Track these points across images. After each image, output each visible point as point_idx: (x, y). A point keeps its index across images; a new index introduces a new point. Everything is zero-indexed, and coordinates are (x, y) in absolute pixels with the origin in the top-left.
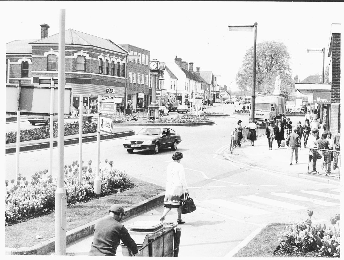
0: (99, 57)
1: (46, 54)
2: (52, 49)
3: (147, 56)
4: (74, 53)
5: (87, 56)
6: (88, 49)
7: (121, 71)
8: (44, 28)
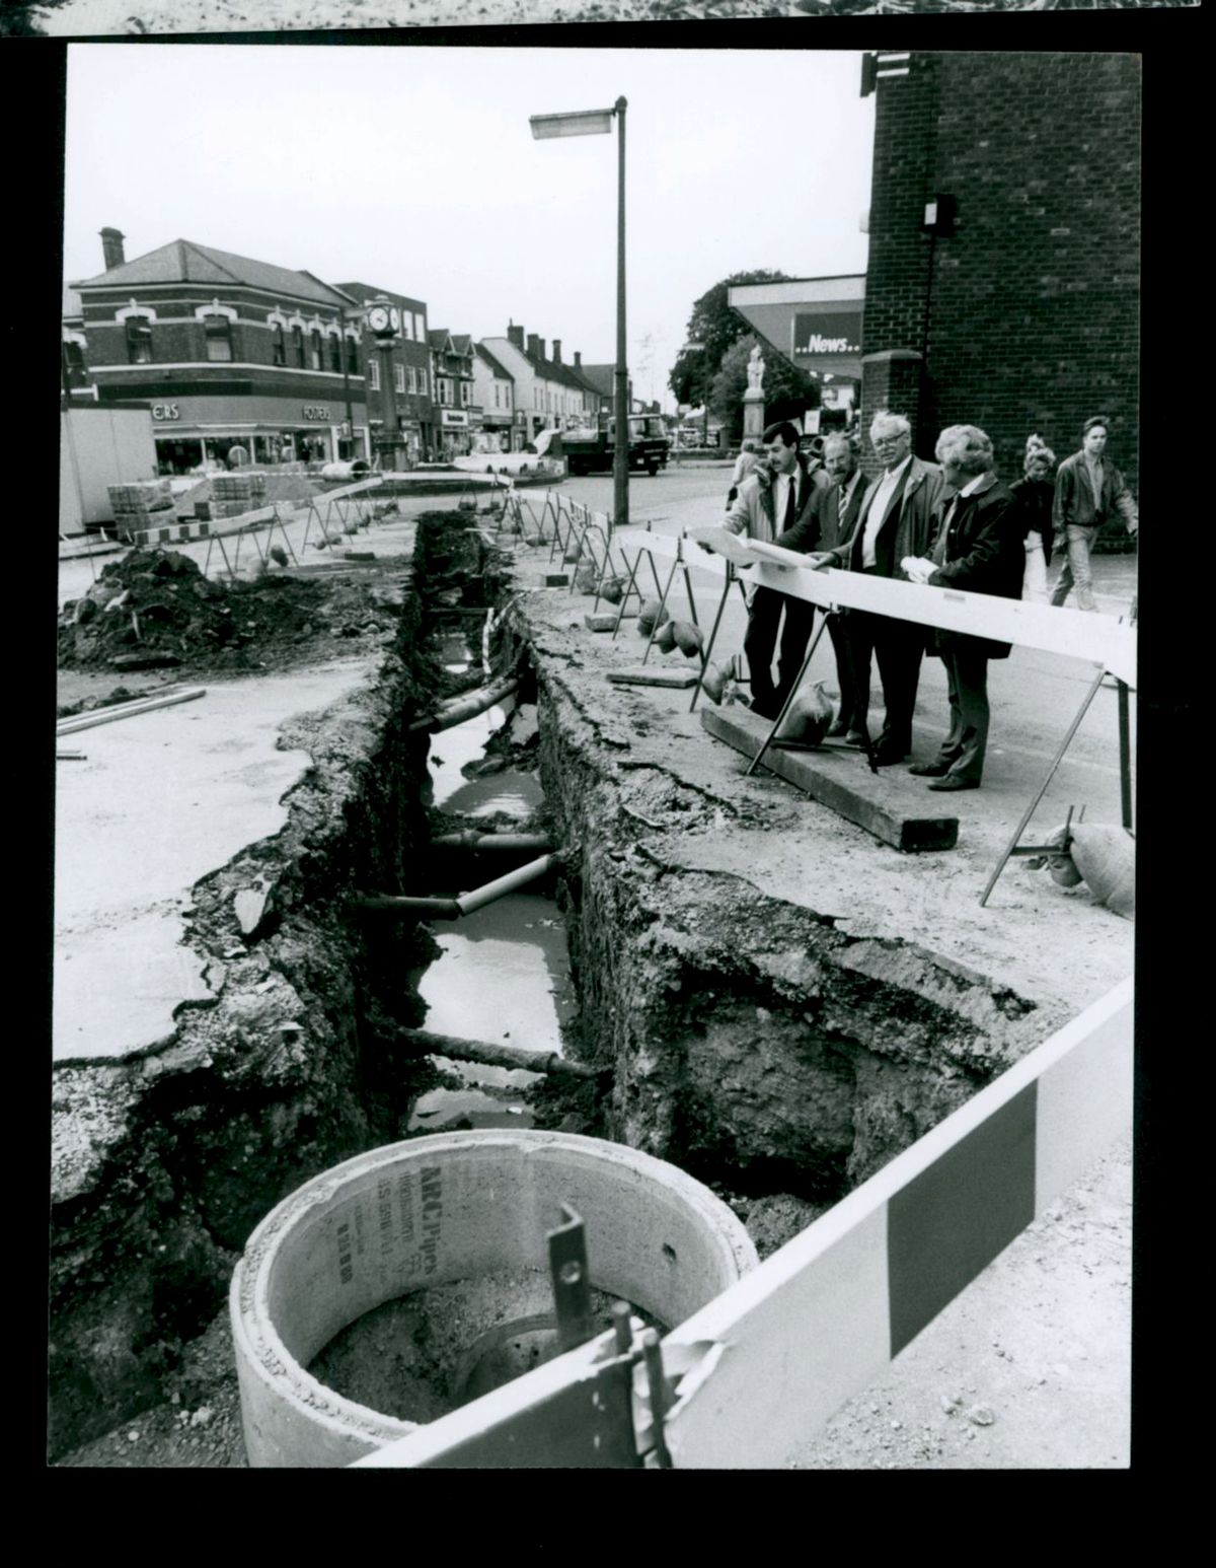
0: (271, 317)
1: (121, 318)
2: (133, 301)
3: (419, 318)
4: (193, 307)
5: (233, 315)
6: (233, 295)
7: (345, 356)
8: (109, 239)
